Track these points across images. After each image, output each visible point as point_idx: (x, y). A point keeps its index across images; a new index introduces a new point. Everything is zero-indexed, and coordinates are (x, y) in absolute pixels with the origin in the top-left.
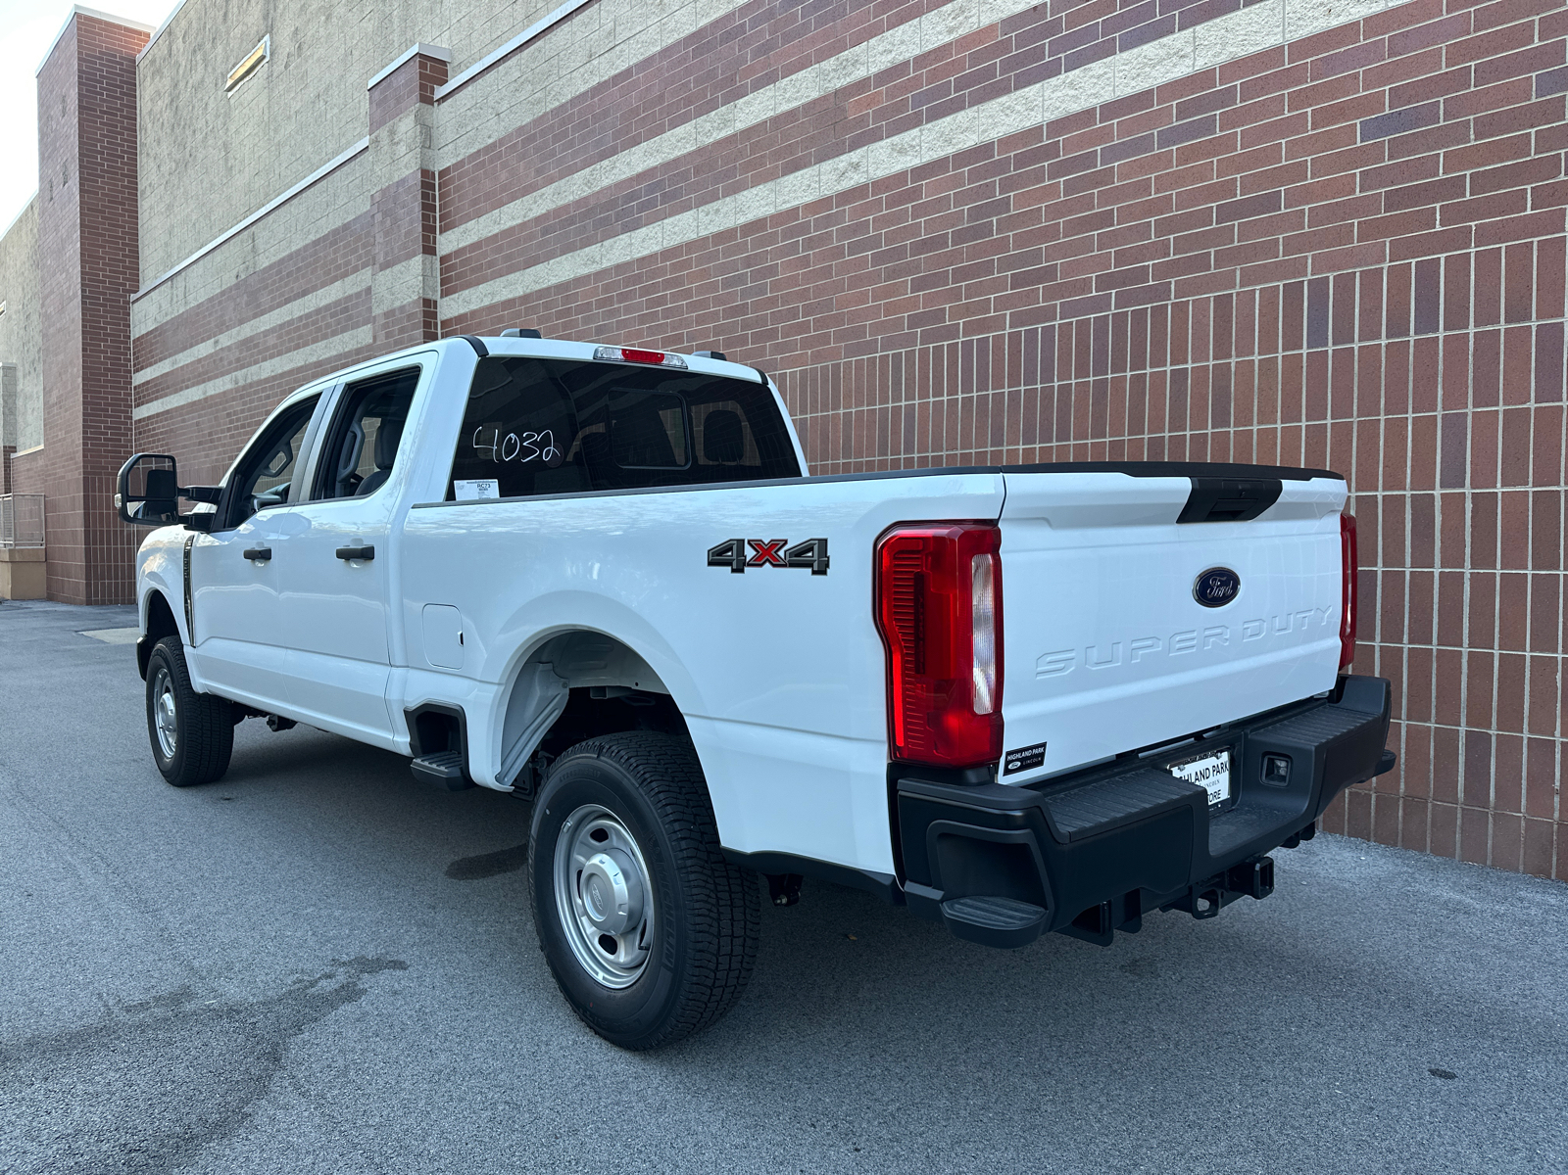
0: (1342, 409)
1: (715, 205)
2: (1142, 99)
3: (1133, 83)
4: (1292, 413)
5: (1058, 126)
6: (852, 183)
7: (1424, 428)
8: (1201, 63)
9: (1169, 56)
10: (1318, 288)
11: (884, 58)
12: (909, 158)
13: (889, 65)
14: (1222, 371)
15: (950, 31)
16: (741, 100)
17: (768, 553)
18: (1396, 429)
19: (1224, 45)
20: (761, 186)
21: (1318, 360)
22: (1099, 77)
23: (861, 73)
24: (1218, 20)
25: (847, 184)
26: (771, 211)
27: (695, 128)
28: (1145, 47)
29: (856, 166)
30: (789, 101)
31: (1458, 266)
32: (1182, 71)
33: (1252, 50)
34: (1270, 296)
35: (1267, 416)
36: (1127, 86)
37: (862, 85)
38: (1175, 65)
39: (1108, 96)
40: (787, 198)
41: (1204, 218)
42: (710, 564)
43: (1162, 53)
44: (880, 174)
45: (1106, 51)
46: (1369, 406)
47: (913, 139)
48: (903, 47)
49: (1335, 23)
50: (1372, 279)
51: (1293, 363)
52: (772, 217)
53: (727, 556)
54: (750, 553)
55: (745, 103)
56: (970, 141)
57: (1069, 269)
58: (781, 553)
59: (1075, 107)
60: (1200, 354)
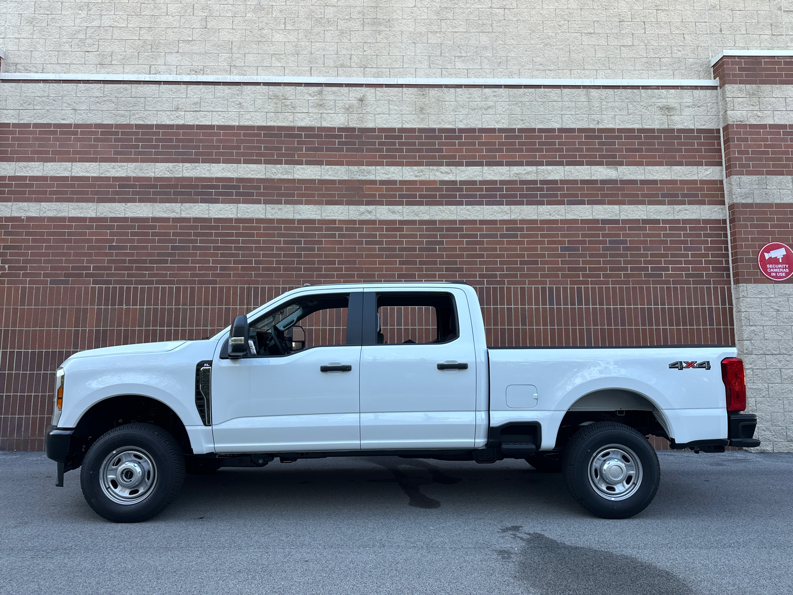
0: (559, 324)
1: (280, 206)
2: (494, 222)
3: (490, 216)
4: (545, 324)
5: (462, 222)
6: (368, 218)
7: (581, 331)
8: (513, 217)
9: (502, 212)
10: (551, 289)
11: (384, 176)
12: (397, 216)
13: (387, 179)
14: (523, 310)
15: (416, 176)
16: (298, 166)
17: (690, 365)
18: (574, 331)
19: (520, 214)
20: (312, 206)
21: (552, 310)
22: (478, 211)
23: (372, 177)
24: (518, 206)
25: (363, 218)
26: (319, 217)
27: (265, 168)
28: (494, 207)
29: (370, 212)
30: (330, 175)
31: (586, 289)
32: (506, 217)
33: (529, 218)
34: (537, 289)
35: (538, 324)
36: (488, 216)
37: (373, 182)
38: (504, 215)
39: (481, 218)
40: (329, 215)
41: (516, 263)
42: (670, 368)
43: (500, 210)
44: (382, 218)
45: (480, 203)
46: (567, 324)
47: (399, 210)
48: (394, 175)
49: (552, 218)
50: (565, 289)
51: (545, 310)
52: (318, 220)
53: (675, 365)
54: (684, 365)
55: (301, 168)
56: (426, 217)
57: (468, 269)
58: (695, 365)
59: (469, 218)
60: (516, 303)
